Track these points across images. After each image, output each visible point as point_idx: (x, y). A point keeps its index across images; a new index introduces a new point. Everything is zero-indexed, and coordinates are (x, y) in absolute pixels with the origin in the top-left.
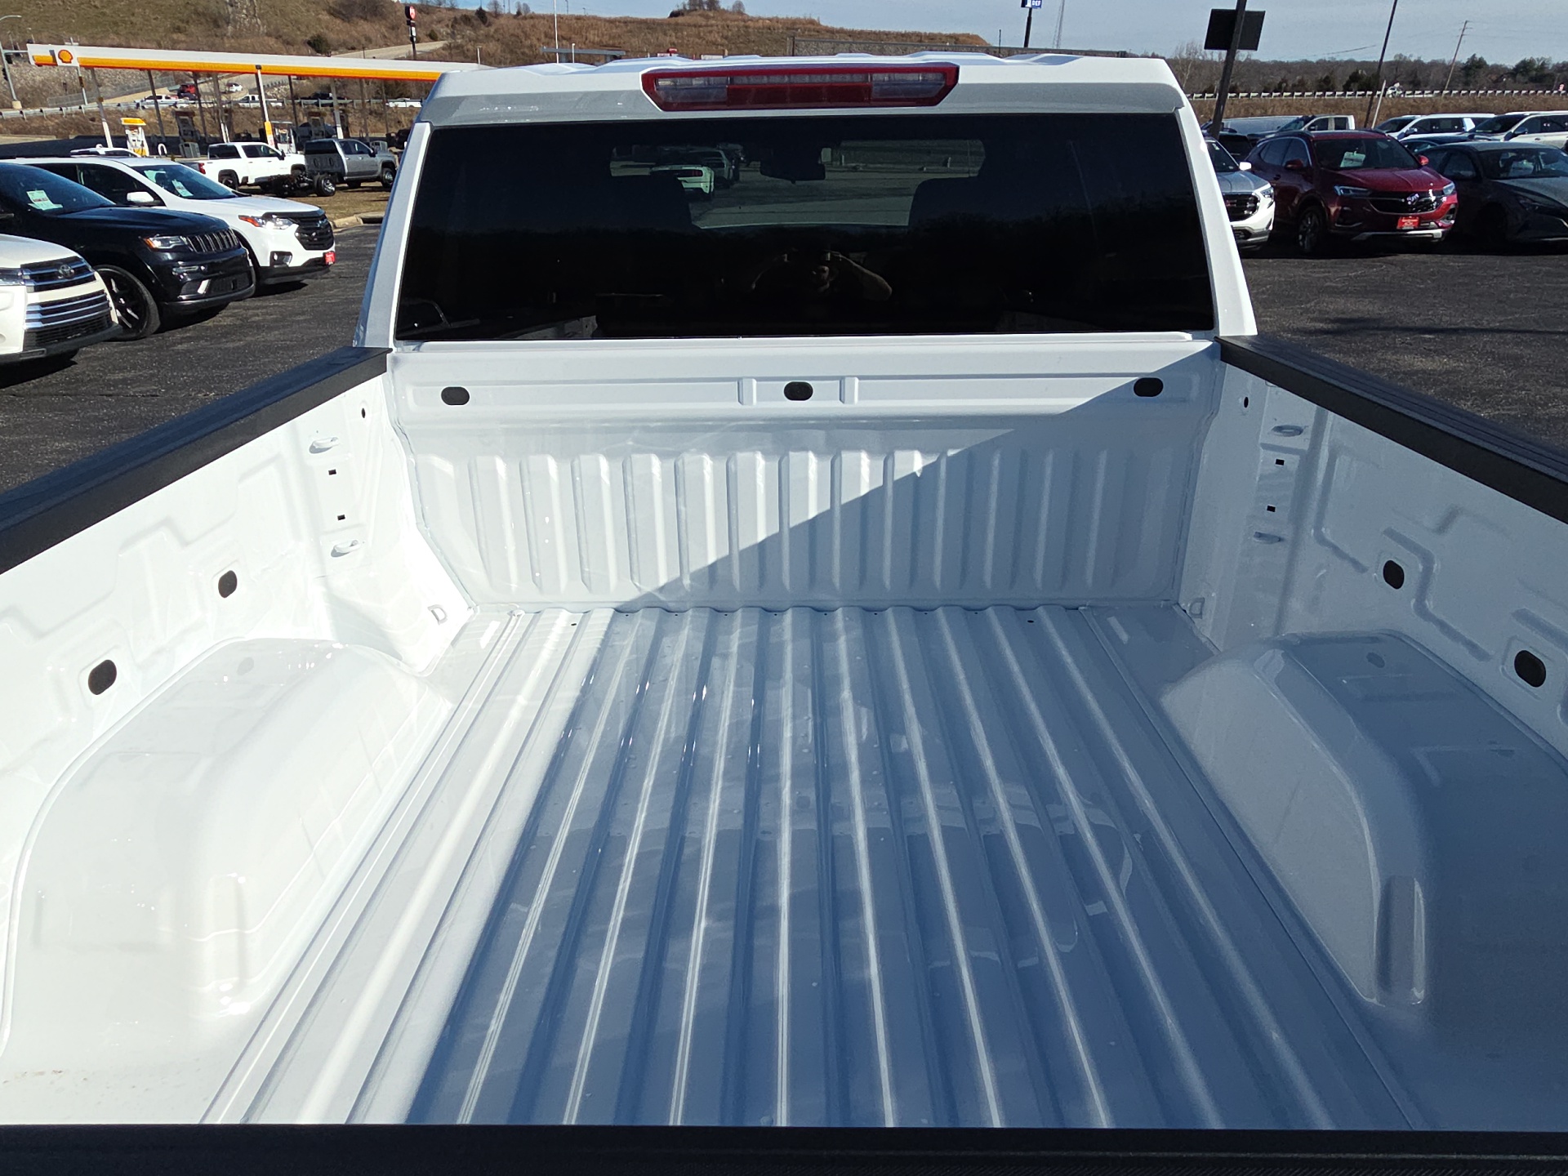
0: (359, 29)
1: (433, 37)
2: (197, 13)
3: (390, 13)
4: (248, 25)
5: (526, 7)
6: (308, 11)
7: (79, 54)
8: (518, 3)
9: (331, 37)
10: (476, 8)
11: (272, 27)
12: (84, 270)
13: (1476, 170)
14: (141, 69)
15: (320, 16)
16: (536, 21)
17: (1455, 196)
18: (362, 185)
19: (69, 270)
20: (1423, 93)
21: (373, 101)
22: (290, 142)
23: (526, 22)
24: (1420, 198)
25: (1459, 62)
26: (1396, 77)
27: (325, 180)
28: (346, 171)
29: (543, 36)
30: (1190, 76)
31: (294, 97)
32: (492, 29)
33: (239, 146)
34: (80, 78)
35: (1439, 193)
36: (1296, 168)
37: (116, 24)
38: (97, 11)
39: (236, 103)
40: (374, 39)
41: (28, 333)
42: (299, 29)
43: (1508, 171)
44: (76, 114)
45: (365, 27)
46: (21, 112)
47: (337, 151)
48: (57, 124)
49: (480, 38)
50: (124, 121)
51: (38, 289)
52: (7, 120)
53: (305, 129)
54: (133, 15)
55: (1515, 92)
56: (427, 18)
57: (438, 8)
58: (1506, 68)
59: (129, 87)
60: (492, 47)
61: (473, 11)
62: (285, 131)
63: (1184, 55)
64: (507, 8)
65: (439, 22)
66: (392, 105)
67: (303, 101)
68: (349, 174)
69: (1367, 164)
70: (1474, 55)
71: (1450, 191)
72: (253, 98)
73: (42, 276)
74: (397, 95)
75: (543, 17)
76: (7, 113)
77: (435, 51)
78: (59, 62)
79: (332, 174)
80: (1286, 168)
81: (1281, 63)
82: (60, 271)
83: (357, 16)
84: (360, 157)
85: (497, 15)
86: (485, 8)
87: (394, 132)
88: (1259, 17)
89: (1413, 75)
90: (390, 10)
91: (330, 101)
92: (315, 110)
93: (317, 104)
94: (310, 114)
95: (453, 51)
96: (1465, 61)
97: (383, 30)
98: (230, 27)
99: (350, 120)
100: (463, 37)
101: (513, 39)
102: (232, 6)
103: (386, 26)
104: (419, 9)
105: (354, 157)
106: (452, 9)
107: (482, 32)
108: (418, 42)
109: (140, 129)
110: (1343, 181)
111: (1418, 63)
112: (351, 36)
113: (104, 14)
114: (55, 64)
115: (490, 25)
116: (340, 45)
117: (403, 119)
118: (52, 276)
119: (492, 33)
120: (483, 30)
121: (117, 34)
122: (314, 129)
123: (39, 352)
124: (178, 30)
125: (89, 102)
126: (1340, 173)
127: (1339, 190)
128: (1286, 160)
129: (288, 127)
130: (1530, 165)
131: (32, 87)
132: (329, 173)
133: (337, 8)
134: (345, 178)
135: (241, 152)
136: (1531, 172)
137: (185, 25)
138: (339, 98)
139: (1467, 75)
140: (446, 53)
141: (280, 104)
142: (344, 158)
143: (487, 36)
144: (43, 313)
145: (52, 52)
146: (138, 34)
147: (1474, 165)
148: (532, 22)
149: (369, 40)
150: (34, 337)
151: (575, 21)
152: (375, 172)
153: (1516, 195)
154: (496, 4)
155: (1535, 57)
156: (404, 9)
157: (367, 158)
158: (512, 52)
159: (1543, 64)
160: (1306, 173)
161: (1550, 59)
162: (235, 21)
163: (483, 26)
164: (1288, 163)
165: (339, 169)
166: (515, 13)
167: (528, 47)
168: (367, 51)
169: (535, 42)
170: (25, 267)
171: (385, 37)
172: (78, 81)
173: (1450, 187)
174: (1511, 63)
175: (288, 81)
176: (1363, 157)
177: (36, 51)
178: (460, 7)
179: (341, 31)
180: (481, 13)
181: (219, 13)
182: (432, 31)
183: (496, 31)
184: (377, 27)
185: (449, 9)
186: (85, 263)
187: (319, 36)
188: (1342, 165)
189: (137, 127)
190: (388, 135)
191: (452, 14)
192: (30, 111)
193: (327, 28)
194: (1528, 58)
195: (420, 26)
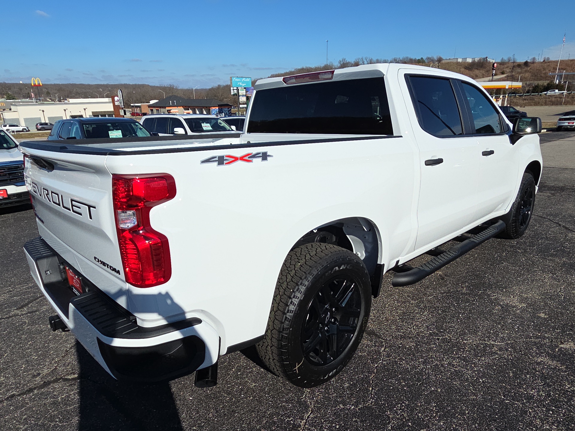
0: (474, 73)
1: (503, 73)
3: (487, 66)
5: (548, 58)
8: (545, 57)
15: (461, 70)
16: (551, 63)
23: (546, 64)
32: (529, 69)
49: (523, 72)
56: (502, 67)
57: (508, 62)
61: (522, 62)
64: (539, 59)
65: (507, 67)
75: (554, 62)
77: (502, 78)
83: (475, 68)
85: (533, 63)
86: (529, 61)
100: (515, 72)
101: (538, 71)
103: (485, 71)
104: (499, 64)
106: (514, 62)
107: (524, 69)
108: (494, 76)
115: (529, 67)
120: (526, 68)
133: (468, 66)
140: (506, 78)
143: (526, 71)
148: (549, 64)
151: (569, 62)
154: (534, 59)
156: (492, 64)
166: (542, 61)
178: (517, 61)
180: (526, 63)
182: (503, 71)
183: (531, 69)
184: (481, 71)
191: (513, 64)
195: (498, 70)
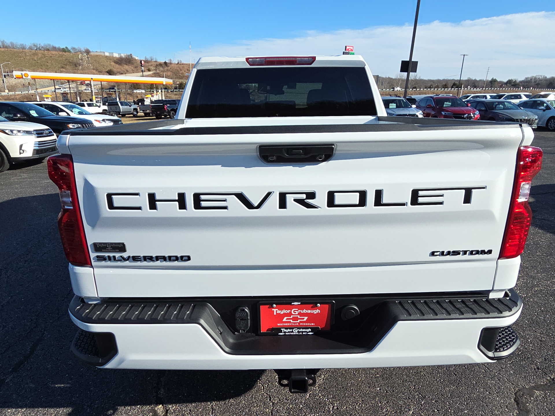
0: (124, 68)
1: (149, 70)
2: (70, 62)
3: (135, 63)
4: (86, 66)
5: (181, 61)
6: (107, 62)
7: (31, 74)
8: (178, 60)
9: (115, 70)
10: (164, 61)
11: (95, 67)
12: (51, 132)
13: (486, 108)
14: (51, 79)
15: (111, 63)
16: (184, 66)
17: (479, 115)
18: (126, 116)
19: (47, 132)
20: (477, 89)
21: (129, 90)
22: (101, 103)
23: (181, 66)
24: (468, 115)
25: (488, 80)
26: (468, 84)
27: (114, 114)
28: (121, 111)
29: (186, 70)
30: (401, 84)
31: (102, 89)
32: (169, 68)
33: (85, 103)
34: (29, 83)
35: (474, 114)
36: (429, 107)
37: (41, 65)
38: (35, 61)
39: (82, 91)
40: (129, 71)
41: (34, 150)
42: (104, 67)
43: (496, 108)
44: (27, 94)
45: (126, 67)
46: (8, 93)
47: (118, 105)
48: (20, 97)
49: (165, 70)
50: (44, 96)
51: (38, 137)
52: (3, 96)
53: (106, 99)
54: (48, 63)
55: (507, 89)
56: (147, 64)
57: (151, 61)
58: (504, 82)
59: (45, 86)
60: (169, 73)
61: (162, 62)
62: (99, 99)
63: (399, 77)
64: (174, 61)
65: (151, 66)
66: (135, 91)
67: (105, 90)
68: (122, 112)
69: (451, 106)
70: (493, 78)
71: (478, 114)
72: (88, 89)
73: (39, 133)
74: (137, 88)
75: (186, 64)
76: (3, 94)
77: (150, 74)
78: (24, 77)
79: (117, 112)
80: (427, 107)
81: (431, 80)
82: (45, 132)
83: (124, 64)
84: (126, 107)
85: (171, 63)
86: (167, 61)
87: (136, 100)
88: (416, 63)
89: (474, 84)
90: (135, 62)
91: (115, 90)
92: (109, 92)
93: (110, 91)
94: (108, 94)
95: (156, 75)
96: (490, 80)
97: (132, 68)
98: (80, 67)
99: (121, 96)
100: (159, 70)
101: (176, 71)
102: (81, 60)
103: (133, 67)
104: (145, 62)
105: (123, 106)
106: (156, 62)
107: (166, 69)
108: (144, 72)
109: (50, 98)
110: (444, 110)
111: (475, 80)
112: (121, 70)
113: (38, 62)
114: (22, 78)
115: (169, 66)
116: (118, 73)
117: (139, 96)
118: (42, 133)
119: (169, 69)
121: (42, 69)
122: (109, 99)
123: (37, 156)
124: (63, 67)
125: (31, 90)
126: (444, 108)
127: (443, 113)
128: (427, 104)
129: (100, 98)
130: (502, 106)
131: (11, 85)
132: (115, 112)
133: (117, 61)
134: (121, 113)
135: (86, 105)
136: (503, 108)
137: (65, 66)
138: (118, 89)
139: (492, 84)
140: (153, 75)
141: (97, 91)
142: (121, 107)
143: (167, 70)
144: (39, 144)
145: (22, 74)
146: (49, 69)
147: (485, 106)
148: (182, 65)
149: (127, 71)
150: (36, 152)
152: (131, 112)
153: (498, 115)
154: (171, 60)
155: (513, 79)
156: (140, 61)
157: (128, 107)
158: (176, 75)
159: (515, 81)
160: (433, 109)
161: (517, 79)
162: (82, 65)
163: (166, 67)
164: (428, 105)
165: (118, 111)
166: (177, 63)
167: (181, 73)
168: (127, 75)
169: (184, 72)
170: (35, 130)
171: (133, 70)
172: (28, 83)
173: (477, 112)
174: (505, 81)
175: (100, 84)
176: (450, 104)
177: (16, 73)
178: (158, 61)
179: (118, 68)
180: (165, 63)
181: (77, 62)
182: (149, 68)
183: (170, 68)
184: (130, 67)
185: (154, 61)
186: (52, 130)
187: (110, 70)
188: (444, 106)
189: (48, 98)
190: (134, 101)
191: (156, 63)
192: (11, 93)
193: (114, 67)
194: (510, 79)
195: (145, 67)
